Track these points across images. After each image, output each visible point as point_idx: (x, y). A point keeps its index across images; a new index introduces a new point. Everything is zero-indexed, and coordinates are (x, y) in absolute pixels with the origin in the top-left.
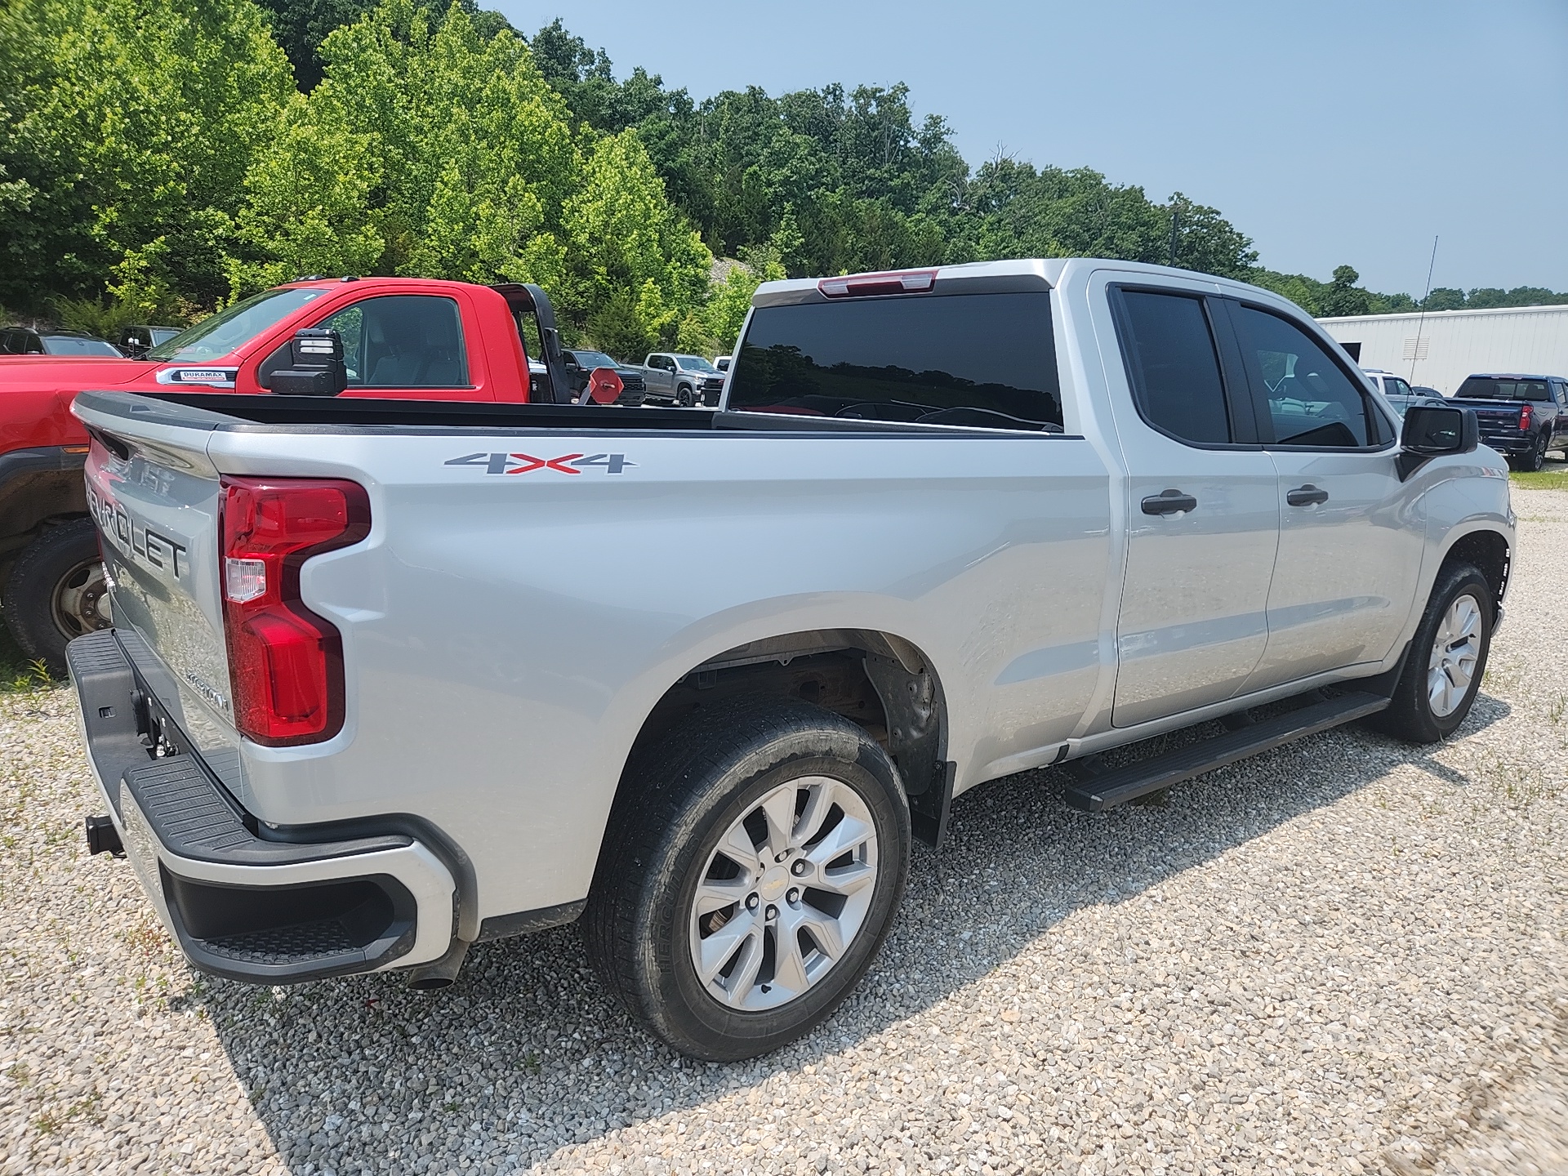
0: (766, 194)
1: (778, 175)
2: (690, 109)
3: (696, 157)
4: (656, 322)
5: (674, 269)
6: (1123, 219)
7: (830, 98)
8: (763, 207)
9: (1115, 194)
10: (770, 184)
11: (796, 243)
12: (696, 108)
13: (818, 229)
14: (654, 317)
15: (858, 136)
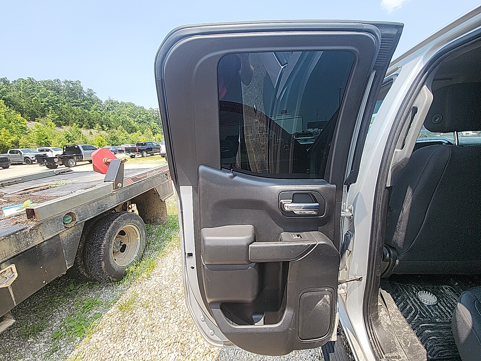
0: (42, 105)
1: (45, 100)
2: (9, 83)
3: (14, 95)
4: (9, 141)
5: (13, 125)
6: (141, 113)
7: (57, 82)
8: (42, 108)
9: (138, 108)
10: (42, 102)
11: (56, 117)
12: (11, 82)
13: (63, 114)
14: (8, 139)
15: (68, 92)
